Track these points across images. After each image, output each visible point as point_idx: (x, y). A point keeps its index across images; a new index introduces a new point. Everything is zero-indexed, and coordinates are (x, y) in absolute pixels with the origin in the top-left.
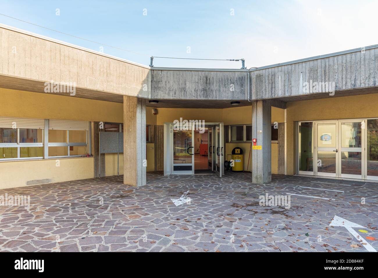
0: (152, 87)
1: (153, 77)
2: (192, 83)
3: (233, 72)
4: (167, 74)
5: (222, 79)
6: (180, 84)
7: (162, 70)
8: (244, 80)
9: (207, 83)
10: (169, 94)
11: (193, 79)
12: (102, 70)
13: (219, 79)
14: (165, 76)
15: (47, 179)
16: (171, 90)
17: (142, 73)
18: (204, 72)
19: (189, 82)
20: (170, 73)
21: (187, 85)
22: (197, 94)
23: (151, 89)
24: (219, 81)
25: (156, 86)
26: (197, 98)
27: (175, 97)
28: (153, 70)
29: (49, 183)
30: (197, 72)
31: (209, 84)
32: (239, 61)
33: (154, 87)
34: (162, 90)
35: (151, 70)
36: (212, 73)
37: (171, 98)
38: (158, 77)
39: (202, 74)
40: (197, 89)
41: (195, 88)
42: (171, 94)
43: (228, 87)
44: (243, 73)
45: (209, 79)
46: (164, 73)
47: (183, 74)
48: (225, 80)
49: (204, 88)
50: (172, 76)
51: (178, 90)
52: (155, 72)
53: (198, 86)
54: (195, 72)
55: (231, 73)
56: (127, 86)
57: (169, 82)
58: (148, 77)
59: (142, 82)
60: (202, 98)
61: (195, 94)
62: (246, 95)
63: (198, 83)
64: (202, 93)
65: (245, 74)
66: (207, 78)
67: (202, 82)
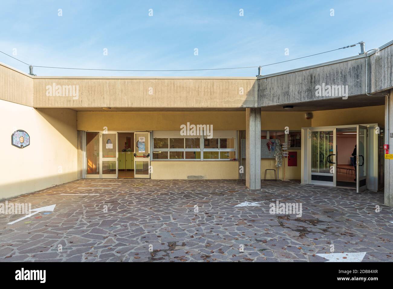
0: (258, 96)
1: (259, 86)
2: (295, 85)
3: (344, 63)
4: (271, 81)
5: (330, 74)
6: (284, 88)
7: (267, 78)
8: (360, 68)
9: (311, 82)
10: (273, 101)
11: (297, 80)
12: (206, 90)
13: (326, 74)
14: (270, 83)
15: (201, 176)
16: (275, 95)
17: (247, 85)
18: (308, 71)
19: (292, 84)
20: (274, 79)
21: (290, 88)
22: (301, 96)
23: (258, 98)
24: (327, 77)
25: (262, 94)
26: (301, 100)
27: (278, 102)
28: (260, 79)
29: (203, 179)
30: (301, 72)
31: (314, 82)
32: (355, 45)
33: (260, 95)
34: (267, 97)
35: (258, 80)
36: (318, 69)
37: (275, 104)
38: (263, 85)
39: (306, 73)
40: (300, 91)
41: (298, 90)
42: (275, 101)
43: (338, 82)
44: (359, 60)
45: (315, 77)
46: (269, 80)
47: (286, 78)
48: (334, 75)
49: (309, 89)
50: (276, 82)
51: (282, 95)
52: (261, 81)
53: (302, 87)
54: (299, 73)
55: (342, 64)
56: (230, 100)
57: (273, 89)
58: (254, 87)
59: (246, 93)
60: (307, 100)
61: (298, 96)
62: (363, 88)
63: (302, 84)
64: (306, 94)
65: (363, 60)
66: (311, 76)
67: (306, 82)
